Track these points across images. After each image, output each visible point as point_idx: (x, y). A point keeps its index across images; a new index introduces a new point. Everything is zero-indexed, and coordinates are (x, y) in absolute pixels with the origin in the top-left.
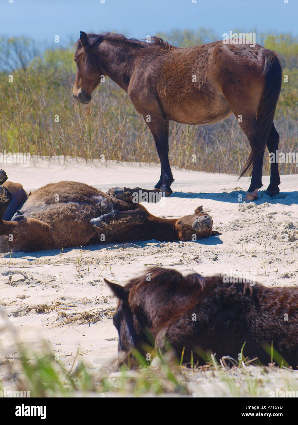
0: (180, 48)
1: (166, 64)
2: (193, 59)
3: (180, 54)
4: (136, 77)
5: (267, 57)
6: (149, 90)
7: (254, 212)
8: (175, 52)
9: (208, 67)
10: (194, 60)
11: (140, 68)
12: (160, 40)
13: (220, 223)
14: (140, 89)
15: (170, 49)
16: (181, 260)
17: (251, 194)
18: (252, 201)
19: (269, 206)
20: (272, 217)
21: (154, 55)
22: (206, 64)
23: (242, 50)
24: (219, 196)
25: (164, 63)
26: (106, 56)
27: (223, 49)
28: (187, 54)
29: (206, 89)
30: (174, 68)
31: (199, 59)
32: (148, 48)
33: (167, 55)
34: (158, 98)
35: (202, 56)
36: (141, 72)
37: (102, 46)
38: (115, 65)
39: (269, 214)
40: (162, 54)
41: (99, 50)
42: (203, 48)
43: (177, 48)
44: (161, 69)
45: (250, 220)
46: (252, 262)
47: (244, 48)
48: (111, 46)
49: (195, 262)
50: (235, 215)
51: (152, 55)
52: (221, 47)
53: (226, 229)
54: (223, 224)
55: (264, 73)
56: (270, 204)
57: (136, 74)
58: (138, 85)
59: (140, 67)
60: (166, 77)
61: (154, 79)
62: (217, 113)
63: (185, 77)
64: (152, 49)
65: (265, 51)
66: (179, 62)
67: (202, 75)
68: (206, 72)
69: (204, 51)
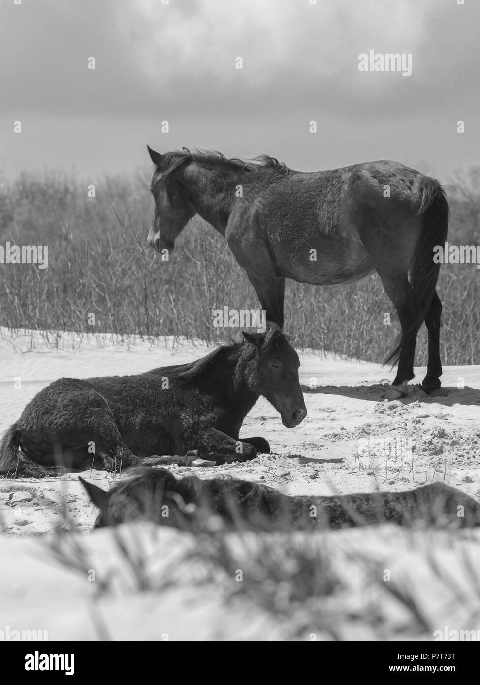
0: (302, 173)
1: (281, 196)
2: (319, 190)
3: (302, 181)
4: (238, 215)
5: (427, 187)
6: (255, 233)
7: (397, 414)
8: (295, 178)
9: (341, 202)
10: (321, 191)
11: (243, 202)
12: (274, 161)
13: (342, 429)
14: (243, 231)
15: (288, 174)
16: (263, 476)
17: (397, 388)
18: (398, 399)
19: (420, 406)
20: (419, 422)
21: (264, 183)
22: (338, 196)
23: (390, 177)
24: (352, 391)
25: (277, 194)
26: (195, 183)
27: (363, 175)
28: (312, 181)
29: (336, 234)
30: (292, 201)
31: (328, 190)
32: (256, 172)
33: (282, 183)
34: (268, 245)
35: (333, 185)
36: (245, 208)
37: (190, 170)
38: (209, 196)
39: (417, 418)
40: (275, 181)
41: (185, 175)
42: (335, 174)
43: (299, 173)
44: (273, 202)
45: (387, 426)
46: (366, 481)
47: (394, 175)
48: (202, 170)
49: (283, 480)
50: (368, 417)
51: (262, 182)
52: (359, 173)
53: (348, 436)
54: (346, 429)
55: (421, 210)
56: (422, 404)
57: (239, 210)
58: (240, 225)
59: (244, 199)
60: (280, 215)
61: (263, 218)
62: (353, 269)
63: (307, 215)
64: (261, 174)
65: (424, 179)
66: (299, 192)
67: (331, 212)
68: (337, 208)
69: (336, 177)
